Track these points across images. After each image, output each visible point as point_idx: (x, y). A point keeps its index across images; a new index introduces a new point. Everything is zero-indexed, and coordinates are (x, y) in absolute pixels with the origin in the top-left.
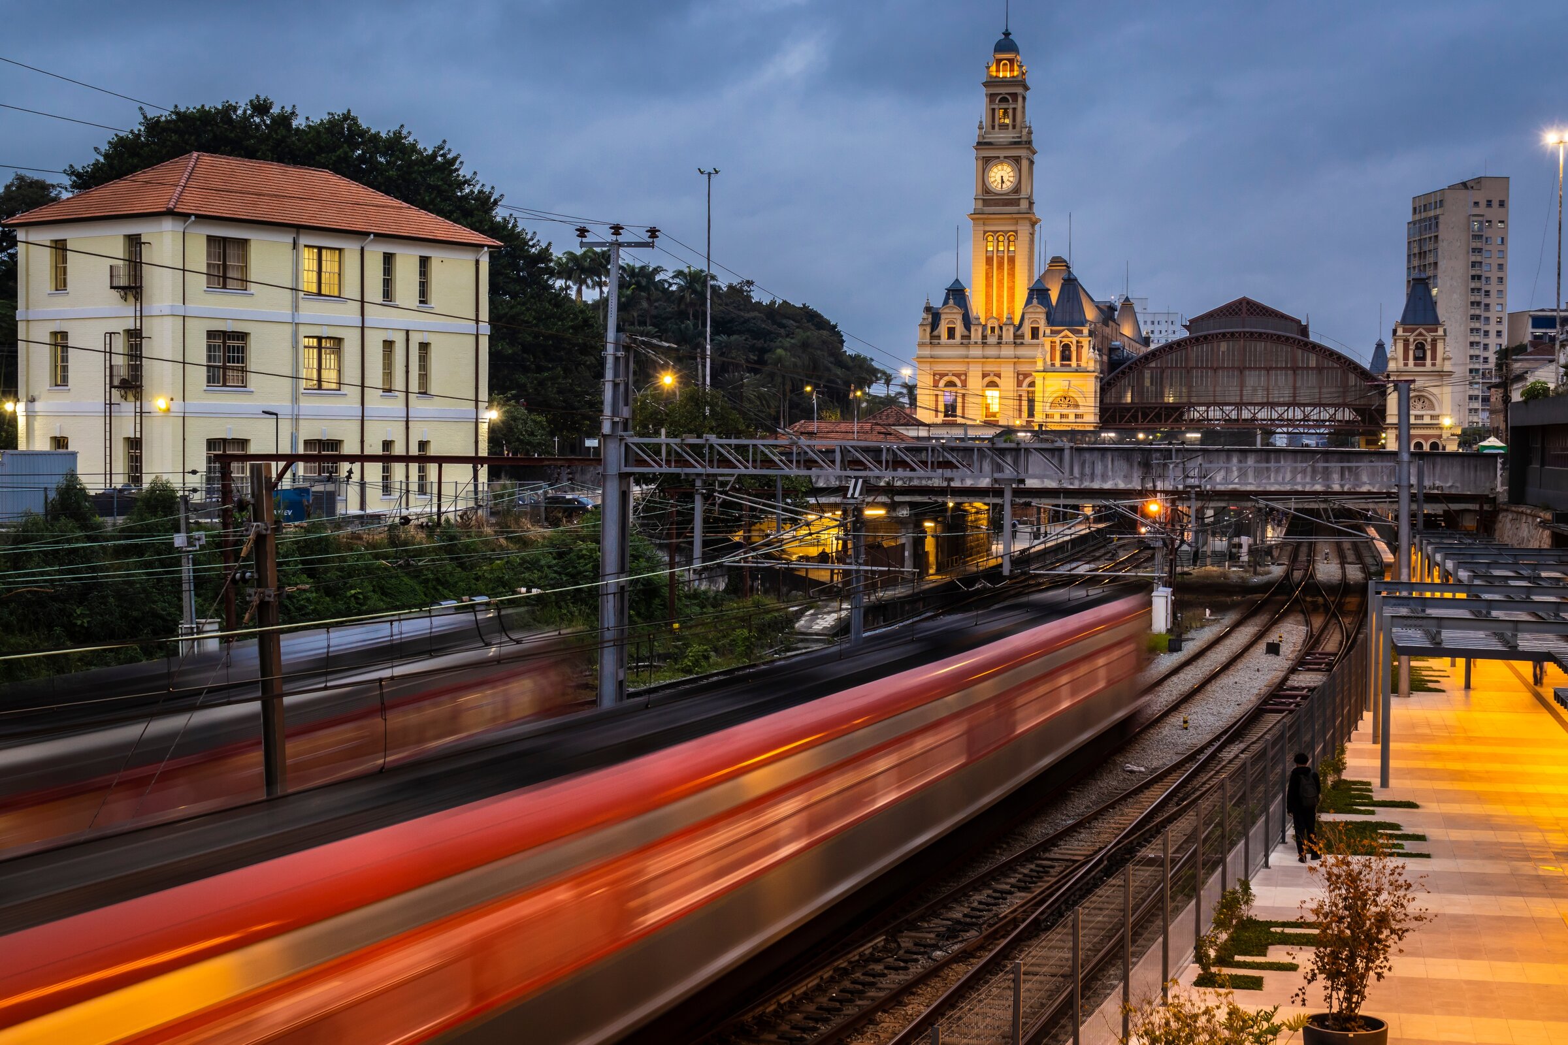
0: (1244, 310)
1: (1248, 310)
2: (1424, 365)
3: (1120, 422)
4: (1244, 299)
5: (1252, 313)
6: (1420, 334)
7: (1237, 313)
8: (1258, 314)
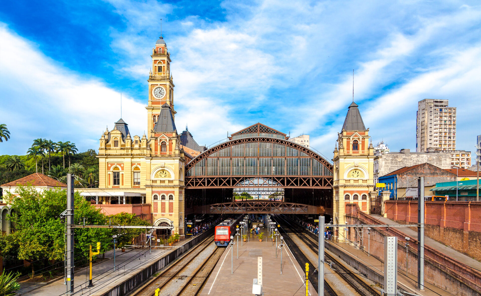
0: (259, 130)
1: (261, 129)
2: (358, 152)
3: (196, 185)
4: (259, 124)
5: (262, 131)
6: (356, 136)
7: (255, 131)
8: (265, 131)
